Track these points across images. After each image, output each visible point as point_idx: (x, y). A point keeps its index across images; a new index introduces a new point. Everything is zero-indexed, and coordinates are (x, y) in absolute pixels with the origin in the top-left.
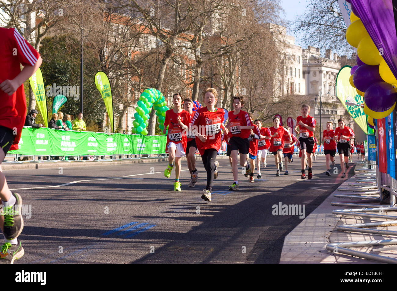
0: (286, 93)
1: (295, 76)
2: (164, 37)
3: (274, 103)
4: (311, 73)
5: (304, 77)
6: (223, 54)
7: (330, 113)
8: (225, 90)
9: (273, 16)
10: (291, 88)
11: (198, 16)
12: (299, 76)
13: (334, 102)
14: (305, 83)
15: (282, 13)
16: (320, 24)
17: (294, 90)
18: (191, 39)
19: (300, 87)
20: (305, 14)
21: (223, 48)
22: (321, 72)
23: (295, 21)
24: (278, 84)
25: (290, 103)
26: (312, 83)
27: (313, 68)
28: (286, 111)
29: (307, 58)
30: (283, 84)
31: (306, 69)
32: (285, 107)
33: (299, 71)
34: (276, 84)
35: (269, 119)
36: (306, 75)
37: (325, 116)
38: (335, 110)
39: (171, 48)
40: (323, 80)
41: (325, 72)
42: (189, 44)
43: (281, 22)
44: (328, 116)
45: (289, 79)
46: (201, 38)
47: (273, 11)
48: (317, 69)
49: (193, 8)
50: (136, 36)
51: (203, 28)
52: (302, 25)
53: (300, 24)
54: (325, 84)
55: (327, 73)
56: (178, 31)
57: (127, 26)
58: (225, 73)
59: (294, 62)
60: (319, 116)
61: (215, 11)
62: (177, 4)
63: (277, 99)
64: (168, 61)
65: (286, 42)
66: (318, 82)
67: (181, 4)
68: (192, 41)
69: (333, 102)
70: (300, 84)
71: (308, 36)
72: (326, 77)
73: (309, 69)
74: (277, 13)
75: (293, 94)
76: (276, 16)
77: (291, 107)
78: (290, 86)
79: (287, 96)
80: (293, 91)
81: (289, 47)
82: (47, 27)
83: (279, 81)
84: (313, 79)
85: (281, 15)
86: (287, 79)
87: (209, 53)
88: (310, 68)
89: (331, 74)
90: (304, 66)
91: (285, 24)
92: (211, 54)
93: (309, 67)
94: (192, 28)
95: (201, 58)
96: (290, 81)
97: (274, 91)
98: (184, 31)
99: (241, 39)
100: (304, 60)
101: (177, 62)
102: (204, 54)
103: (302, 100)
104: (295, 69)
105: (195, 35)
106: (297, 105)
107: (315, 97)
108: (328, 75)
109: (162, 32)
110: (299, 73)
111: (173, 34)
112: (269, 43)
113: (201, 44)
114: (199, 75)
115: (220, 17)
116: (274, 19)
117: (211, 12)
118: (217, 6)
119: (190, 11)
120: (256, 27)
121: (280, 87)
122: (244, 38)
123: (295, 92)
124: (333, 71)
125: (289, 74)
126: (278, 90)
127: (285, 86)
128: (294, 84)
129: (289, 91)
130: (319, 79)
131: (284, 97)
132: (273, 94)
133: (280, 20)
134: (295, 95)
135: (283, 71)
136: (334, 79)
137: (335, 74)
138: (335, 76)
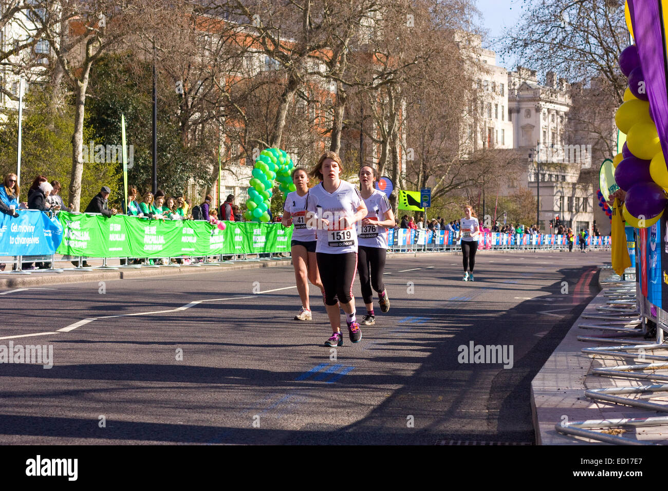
0: (482, 147)
1: (496, 117)
2: (285, 58)
3: (463, 163)
4: (523, 112)
5: (510, 119)
6: (381, 84)
7: (553, 179)
8: (384, 143)
9: (462, 22)
10: (490, 137)
11: (341, 24)
12: (503, 116)
14: (512, 129)
15: (478, 17)
16: (543, 42)
17: (495, 141)
18: (328, 60)
19: (503, 136)
20: (519, 26)
21: (381, 75)
22: (538, 110)
23: (501, 38)
24: (468, 130)
25: (489, 163)
26: (523, 128)
27: (525, 103)
28: (482, 177)
29: (516, 87)
30: (475, 132)
31: (514, 105)
32: (480, 170)
33: (503, 109)
34: (464, 133)
35: (453, 190)
36: (514, 115)
37: (545, 185)
38: (563, 174)
39: (297, 76)
40: (543, 123)
41: (545, 111)
42: (323, 68)
43: (476, 32)
44: (551, 185)
45: (485, 122)
46: (345, 58)
47: (463, 13)
48: (531, 105)
49: (332, 11)
50: (236, 55)
51: (346, 44)
52: (515, 41)
53: (509, 42)
54: (545, 130)
55: (549, 111)
56: (308, 48)
57: (222, 37)
58: (382, 115)
59: (496, 97)
60: (536, 185)
61: (369, 14)
62: (306, 5)
63: (466, 156)
64: (291, 97)
65: (482, 63)
66: (534, 126)
67: (312, 4)
68: (331, 64)
70: (503, 130)
71: (523, 61)
72: (547, 119)
73: (519, 105)
74: (467, 16)
75: (493, 148)
76: (467, 21)
77: (491, 170)
78: (487, 135)
79: (484, 152)
80: (493, 144)
81: (488, 72)
82: (100, 44)
83: (470, 126)
84: (525, 121)
85: (475, 20)
86: (483, 123)
87: (358, 84)
88: (522, 103)
89: (555, 114)
90: (510, 100)
91: (481, 36)
92: (363, 85)
93: (519, 101)
94: (331, 43)
95: (345, 92)
96: (487, 125)
97: (462, 144)
98: (319, 47)
99: (411, 62)
100: (510, 90)
101: (301, 95)
102: (351, 85)
103: (509, 157)
104: (496, 105)
105: (335, 56)
106: (500, 166)
107: (529, 152)
108: (550, 116)
109: (281, 49)
110: (503, 112)
111: (301, 52)
112: (458, 68)
113: (345, 68)
114: (341, 119)
115: (377, 26)
116: (464, 26)
117: (361, 14)
118: (371, 7)
119: (328, 15)
120: (437, 42)
121: (470, 137)
122: (416, 59)
123: (495, 144)
124: (558, 110)
125: (486, 115)
126: (467, 141)
127: (479, 135)
128: (495, 131)
129: (487, 143)
130: (536, 122)
131: (479, 153)
132: (461, 149)
133: (473, 28)
134: (495, 150)
135: (476, 109)
136: (561, 122)
137: (562, 113)
138: (561, 117)
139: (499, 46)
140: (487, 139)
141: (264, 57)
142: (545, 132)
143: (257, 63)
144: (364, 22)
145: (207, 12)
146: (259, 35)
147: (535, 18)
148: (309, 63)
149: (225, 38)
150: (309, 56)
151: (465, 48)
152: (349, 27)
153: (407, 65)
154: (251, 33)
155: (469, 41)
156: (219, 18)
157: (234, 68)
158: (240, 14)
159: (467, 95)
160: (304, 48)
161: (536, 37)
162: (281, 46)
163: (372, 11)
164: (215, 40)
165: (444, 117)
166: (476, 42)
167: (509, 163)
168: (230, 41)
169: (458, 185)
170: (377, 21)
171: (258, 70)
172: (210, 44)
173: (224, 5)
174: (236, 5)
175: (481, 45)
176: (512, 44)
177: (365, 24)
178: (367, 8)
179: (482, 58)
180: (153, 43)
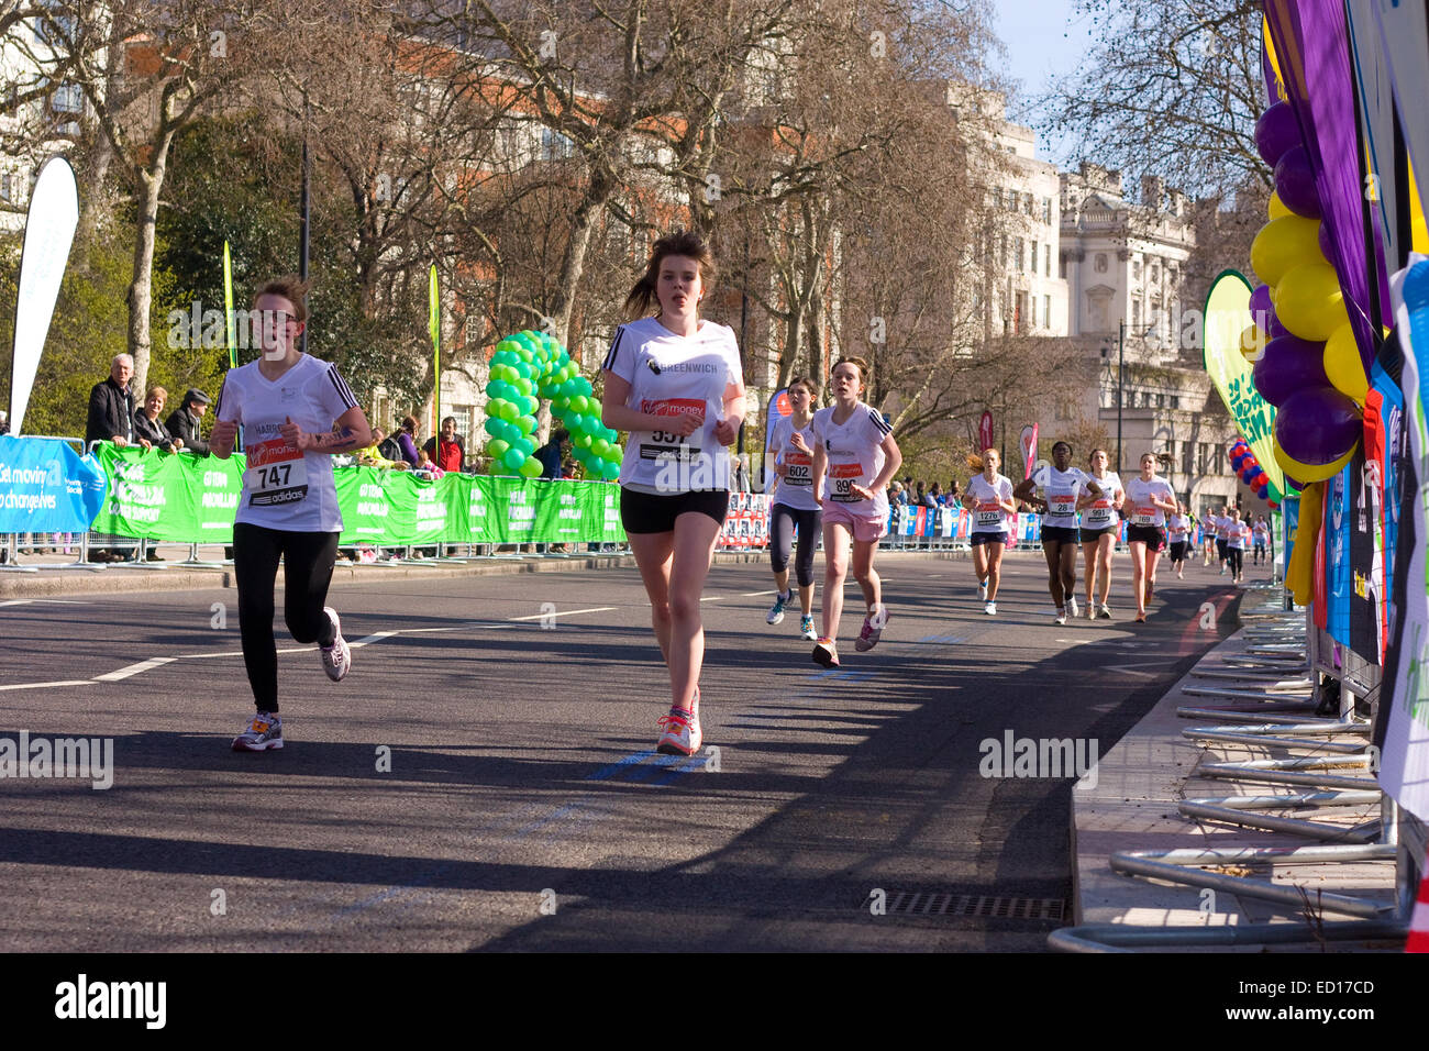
0: (1002, 331)
2: (584, 133)
3: (959, 365)
4: (1091, 259)
5: (1063, 275)
6: (789, 192)
7: (1153, 404)
8: (792, 318)
9: (963, 64)
10: (1019, 310)
11: (705, 62)
12: (1048, 268)
13: (1170, 364)
14: (1067, 294)
15: (997, 54)
16: (1134, 109)
17: (1030, 319)
18: (676, 139)
19: (1048, 310)
20: (1082, 73)
21: (789, 172)
22: (1123, 255)
23: (1044, 97)
24: (973, 298)
25: (1016, 367)
26: (1091, 293)
27: (1094, 240)
28: (1000, 395)
29: (1078, 205)
30: (988, 299)
31: (1073, 243)
32: (997, 380)
33: (1048, 252)
34: (963, 300)
35: (937, 422)
36: (1072, 266)
37: (1134, 416)
38: (1173, 393)
39: (609, 172)
40: (1132, 284)
41: (1138, 257)
42: (666, 156)
43: (993, 86)
44: (1146, 416)
45: (1010, 279)
46: (713, 136)
47: (965, 45)
48: (1108, 245)
49: (687, 34)
50: (482, 125)
51: (716, 105)
52: (1073, 105)
53: (1060, 106)
54: (1137, 298)
55: (1146, 259)
56: (634, 113)
57: (451, 86)
58: (790, 259)
59: (1034, 225)
60: (1116, 415)
61: (765, 43)
62: (632, 20)
63: (968, 350)
64: (596, 215)
65: (1005, 151)
66: (1114, 291)
67: (645, 19)
68: (682, 147)
69: (1164, 364)
70: (1048, 297)
71: (1090, 146)
72: (1142, 275)
73: (1082, 244)
74: (976, 51)
75: (1026, 334)
76: (974, 63)
77: (1019, 381)
78: (1014, 306)
79: (1006, 343)
80: (1026, 326)
81: (1017, 172)
82: (192, 94)
83: (978, 286)
84: (1094, 279)
85: (992, 60)
86: (1005, 281)
87: (740, 191)
88: (1087, 241)
89: (1159, 264)
90: (1064, 233)
91: (1004, 93)
92: (748, 193)
93: (1083, 237)
94: (683, 103)
95: (709, 208)
96: (1014, 285)
97: (959, 324)
98: (656, 110)
99: (855, 146)
100: (1064, 213)
101: (619, 213)
102: (724, 194)
103: (1059, 354)
104: (1035, 243)
105: (691, 130)
106: (1038, 373)
107: (1103, 345)
108: (1149, 269)
109: (577, 114)
110: (1048, 258)
111: (617, 120)
112: (952, 161)
113: (711, 156)
115: (782, 67)
116: (967, 72)
117: (749, 42)
118: (769, 27)
119: (679, 43)
120: (908, 106)
121: (978, 309)
122: (864, 141)
123: (1031, 325)
124: (1166, 256)
125: (1011, 263)
126: (971, 319)
127: (996, 306)
128: (1030, 299)
129: (1012, 324)
130: (1118, 282)
131: (995, 344)
132: (956, 333)
133: (988, 77)
134: (1030, 339)
135: (990, 251)
136: (1172, 281)
137: (1173, 264)
138: (1173, 271)
139: (1039, 115)
140: (1013, 314)
141: (540, 131)
142: (1136, 303)
143: (525, 142)
144: (754, 59)
145: (421, 34)
146: (530, 82)
147: (1115, 55)
148: (635, 145)
149: (457, 88)
150: (636, 130)
151: (967, 120)
152: (722, 70)
153: (844, 153)
154: (514, 79)
155: (979, 104)
156: (447, 46)
157: (474, 152)
158: (491, 38)
159: (972, 220)
160: (625, 111)
161: (1117, 96)
162: (576, 106)
163: (773, 36)
164: (437, 91)
165: (922, 265)
166: (992, 108)
167: (1057, 367)
168: (467, 94)
169: (950, 411)
170: (782, 58)
171: (527, 157)
172: (427, 99)
173: (456, 17)
174: (482, 17)
175: (1004, 114)
176: (1067, 111)
177: (757, 63)
178: (761, 30)
179: (1005, 142)
180: (304, 93)
